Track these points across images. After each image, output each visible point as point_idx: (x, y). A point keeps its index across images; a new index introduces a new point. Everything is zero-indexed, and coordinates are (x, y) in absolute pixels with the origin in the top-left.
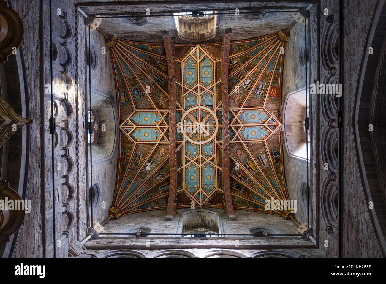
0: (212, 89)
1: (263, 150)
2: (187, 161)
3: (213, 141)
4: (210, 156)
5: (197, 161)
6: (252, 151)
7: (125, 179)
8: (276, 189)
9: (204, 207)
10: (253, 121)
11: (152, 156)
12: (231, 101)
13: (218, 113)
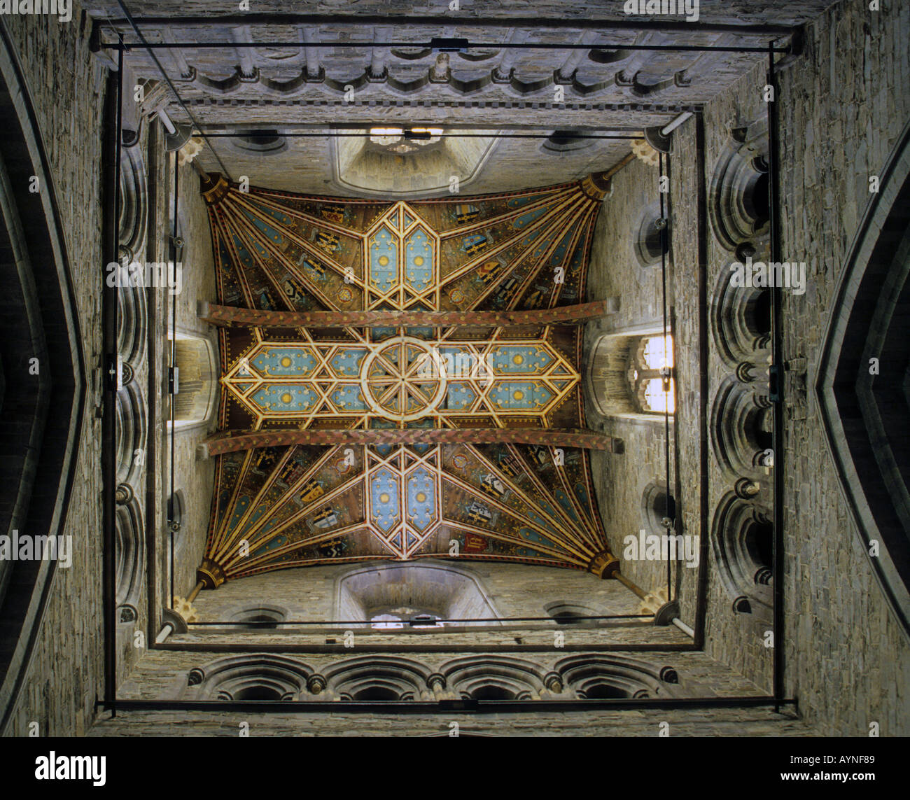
0: (483, 407)
1: (348, 519)
2: (323, 352)
3: (367, 408)
4: (335, 403)
5: (324, 373)
6: (345, 496)
7: (287, 211)
8: (262, 547)
9: (222, 389)
10: (412, 497)
11: (336, 273)
12: (457, 450)
13: (430, 420)
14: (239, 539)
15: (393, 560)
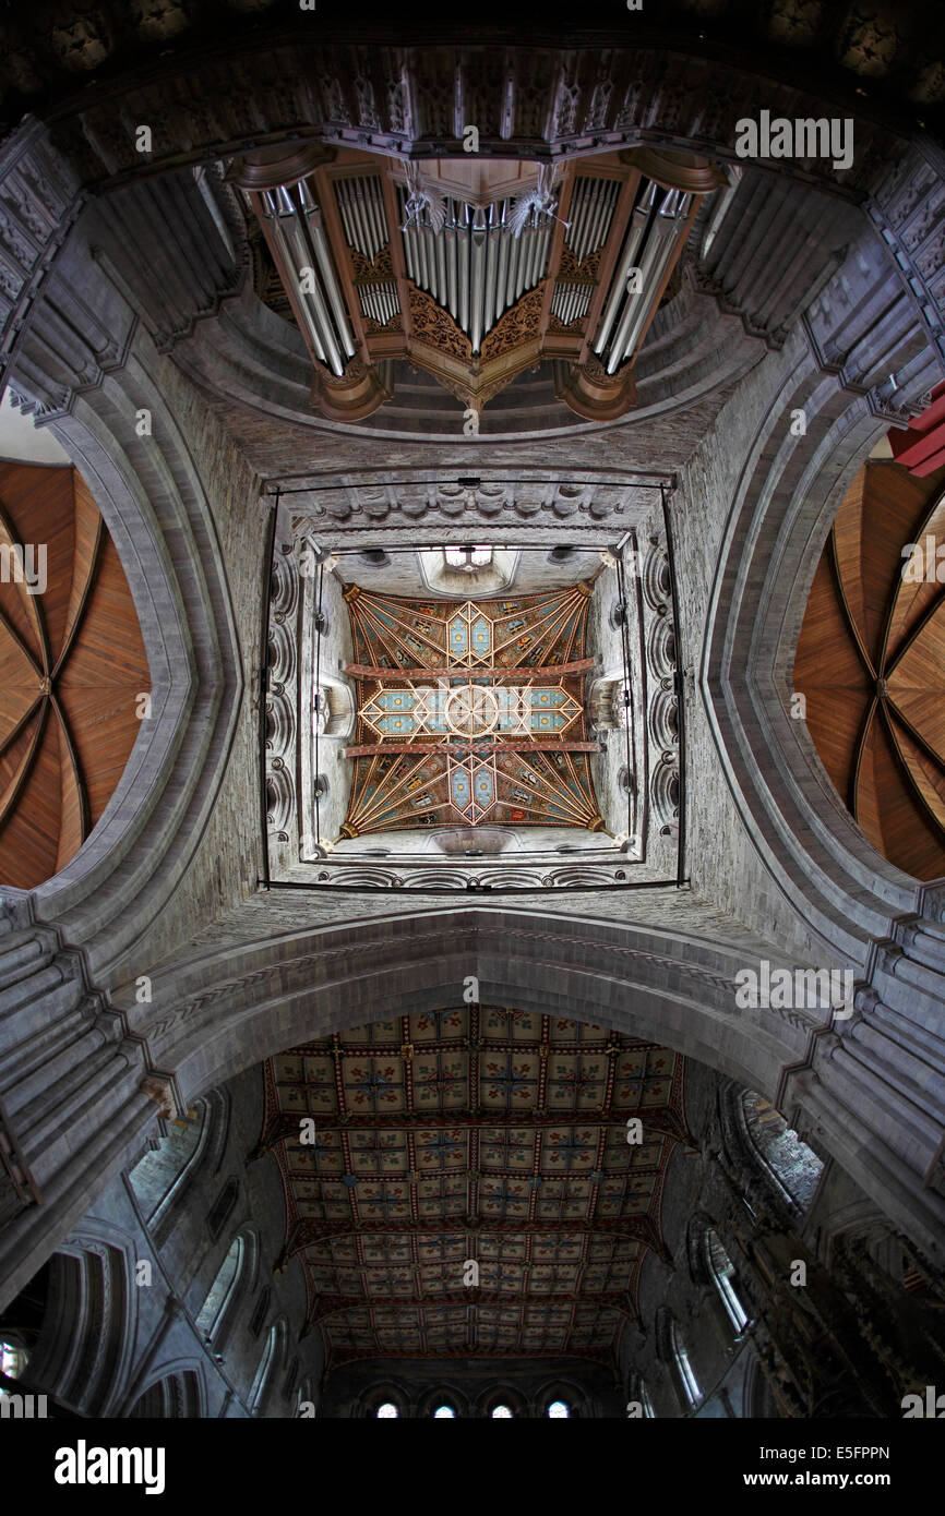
0: (523, 729)
1: (437, 800)
2: (421, 695)
3: (449, 730)
4: (429, 727)
5: (422, 708)
6: (435, 786)
7: (397, 607)
8: (383, 816)
9: (358, 719)
10: (478, 787)
11: (428, 645)
12: (506, 756)
13: (489, 737)
14: (367, 810)
15: (466, 826)
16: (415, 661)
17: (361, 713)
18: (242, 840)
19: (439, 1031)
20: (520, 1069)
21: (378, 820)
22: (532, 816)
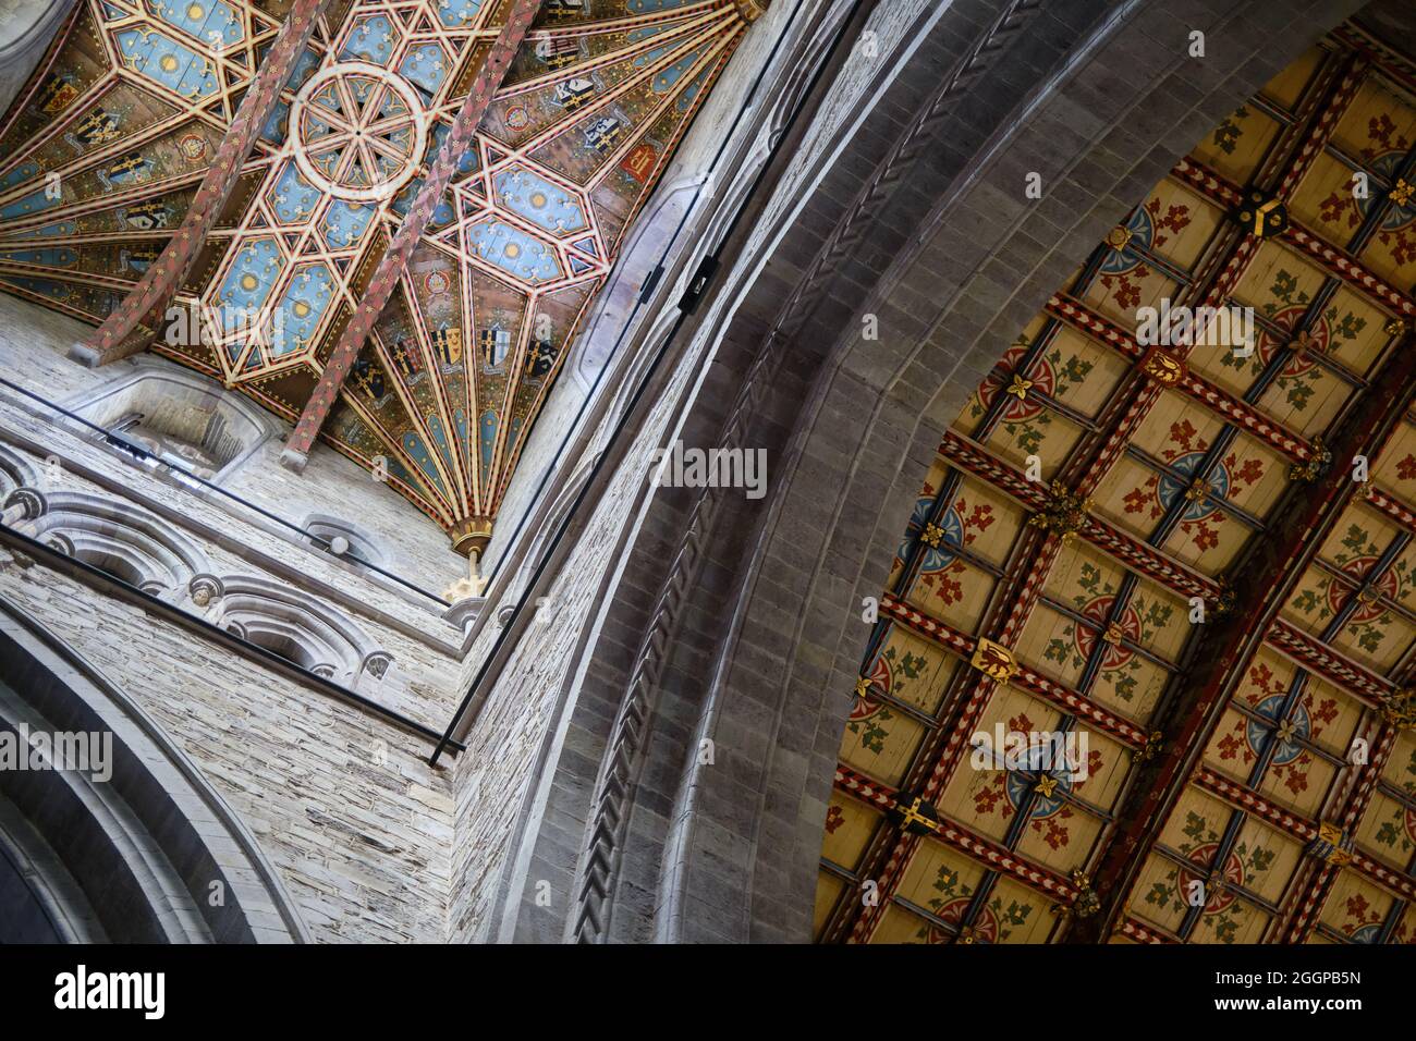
0: (457, 43)
1: (513, 316)
2: (261, 222)
3: (372, 206)
4: (342, 245)
5: (291, 239)
6: (479, 302)
8: (483, 449)
9: (239, 389)
10: (531, 213)
11: (151, 143)
12: (498, 114)
13: (437, 127)
14: (451, 475)
15: (601, 286)
16: (173, 194)
17: (231, 378)
18: (312, 745)
19: (981, 564)
20: (1177, 447)
21: (484, 463)
22: (657, 132)
